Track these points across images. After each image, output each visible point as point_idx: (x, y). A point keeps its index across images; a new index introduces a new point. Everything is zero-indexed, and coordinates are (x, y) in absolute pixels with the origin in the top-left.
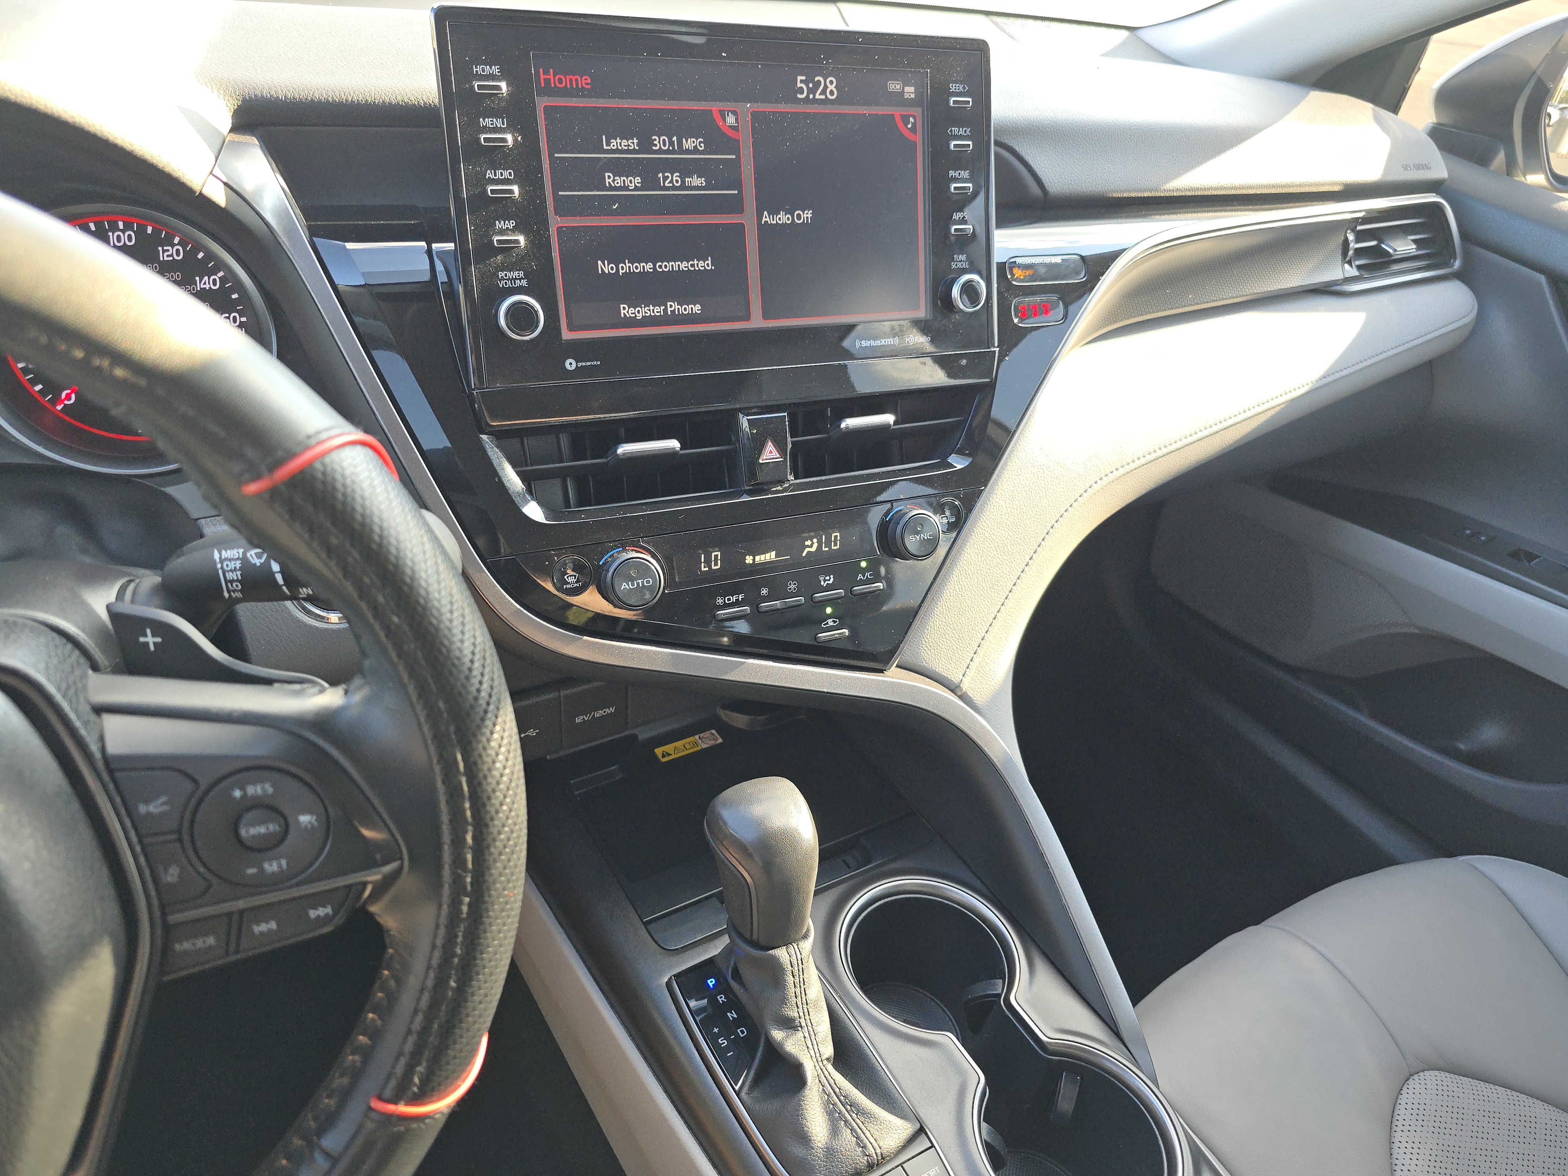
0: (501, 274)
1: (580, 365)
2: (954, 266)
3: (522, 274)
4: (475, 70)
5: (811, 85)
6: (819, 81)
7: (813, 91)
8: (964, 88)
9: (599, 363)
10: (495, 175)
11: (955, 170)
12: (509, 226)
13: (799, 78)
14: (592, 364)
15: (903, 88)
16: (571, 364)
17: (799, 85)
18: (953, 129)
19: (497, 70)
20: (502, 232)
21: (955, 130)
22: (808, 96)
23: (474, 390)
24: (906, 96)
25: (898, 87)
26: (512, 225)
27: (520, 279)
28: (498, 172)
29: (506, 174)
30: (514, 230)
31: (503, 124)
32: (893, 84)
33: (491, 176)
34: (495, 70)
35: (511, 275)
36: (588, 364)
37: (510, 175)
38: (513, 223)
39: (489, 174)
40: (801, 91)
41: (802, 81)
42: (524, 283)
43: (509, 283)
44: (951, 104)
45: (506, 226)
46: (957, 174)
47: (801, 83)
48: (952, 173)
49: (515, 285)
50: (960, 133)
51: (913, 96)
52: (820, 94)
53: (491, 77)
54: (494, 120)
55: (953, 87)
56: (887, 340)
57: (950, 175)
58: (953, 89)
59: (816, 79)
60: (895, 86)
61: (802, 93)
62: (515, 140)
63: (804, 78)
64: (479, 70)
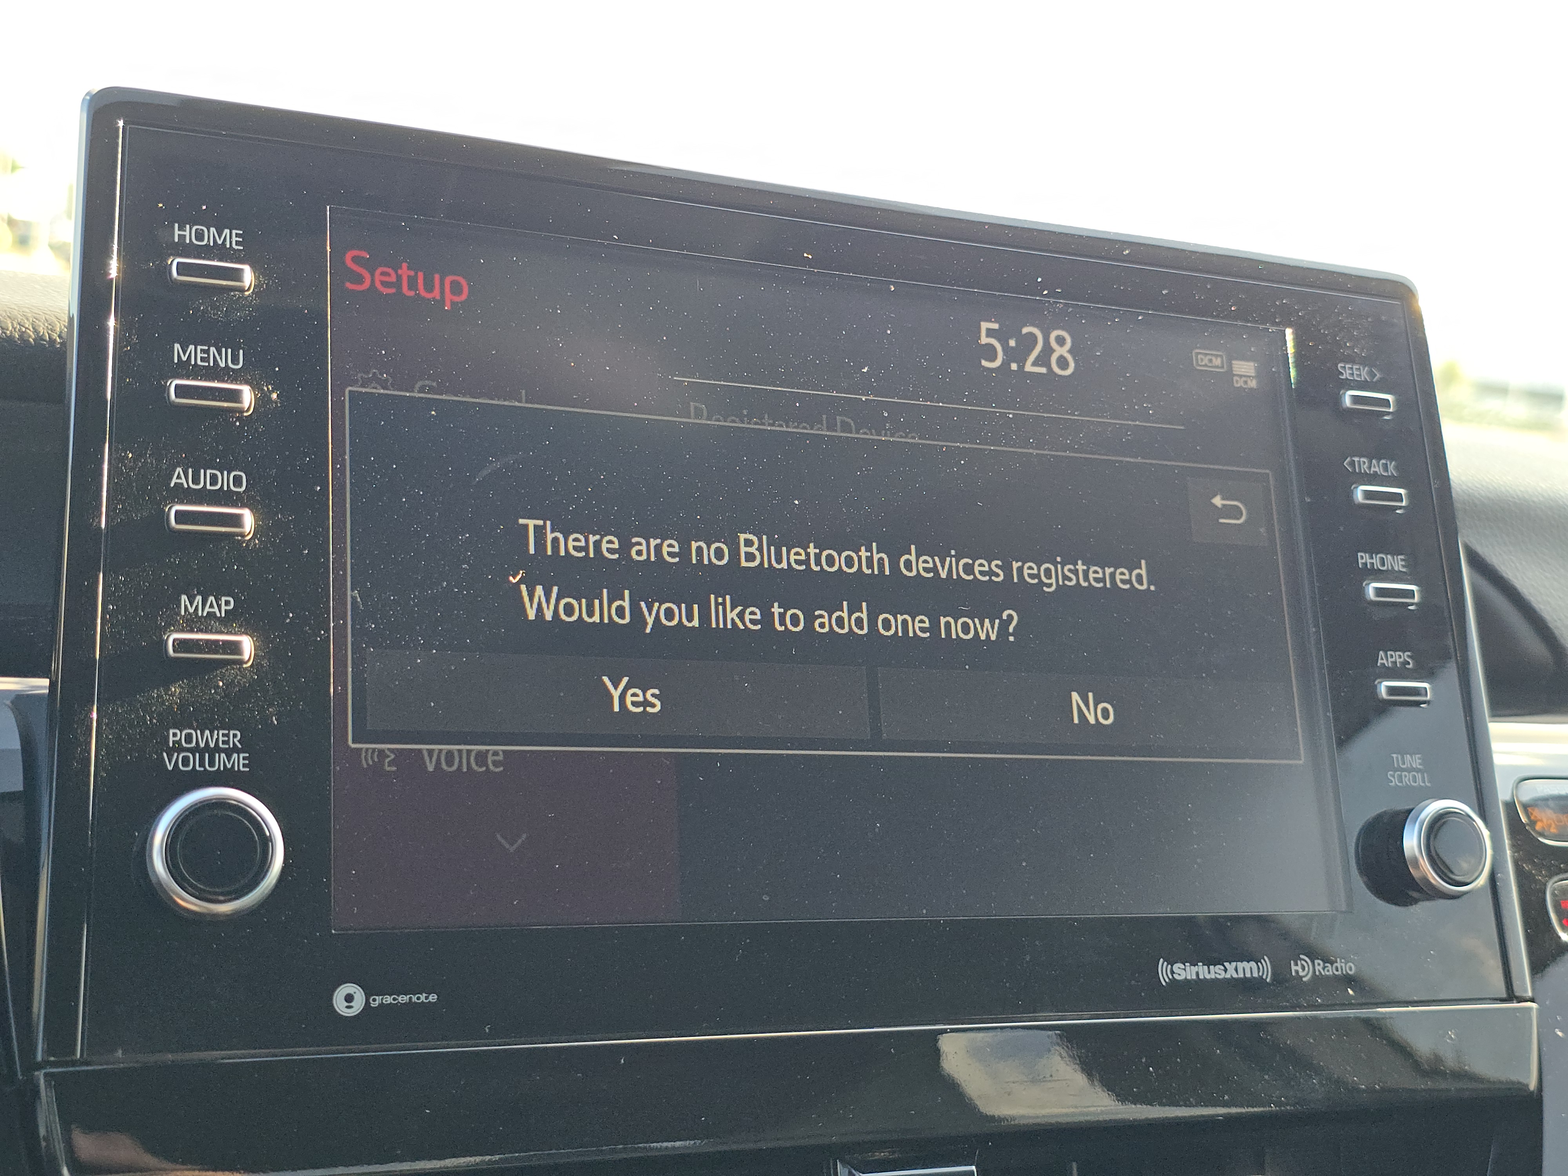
0: (175, 735)
1: (377, 1001)
2: (1395, 782)
3: (235, 737)
4: (177, 232)
5: (1012, 343)
6: (1033, 337)
7: (1019, 354)
8: (1371, 372)
9: (433, 998)
10: (196, 481)
11: (1372, 552)
12: (216, 610)
13: (984, 326)
14: (414, 999)
15: (1230, 366)
16: (349, 998)
17: (984, 340)
18: (1356, 459)
19: (234, 239)
20: (193, 623)
21: (1363, 464)
22: (1006, 364)
23: (39, 1066)
24: (1239, 383)
25: (1217, 362)
26: (223, 608)
27: (229, 753)
28: (205, 475)
29: (225, 480)
30: (228, 622)
31: (235, 360)
32: (1206, 354)
33: (183, 481)
34: (231, 238)
35: (203, 738)
36: (403, 999)
37: (237, 481)
38: (227, 603)
39: (179, 478)
40: (990, 353)
41: (990, 333)
42: (239, 762)
43: (194, 761)
44: (1347, 402)
45: (207, 609)
46: (1376, 561)
47: (988, 336)
48: (1363, 559)
49: (211, 764)
50: (1373, 469)
51: (1253, 384)
52: (1034, 364)
53: (221, 252)
54: (213, 349)
55: (1347, 371)
56: (1241, 965)
57: (1360, 561)
58: (1346, 375)
59: (1025, 330)
60: (1210, 361)
61: (993, 359)
62: (262, 401)
63: (996, 326)
64: (187, 233)
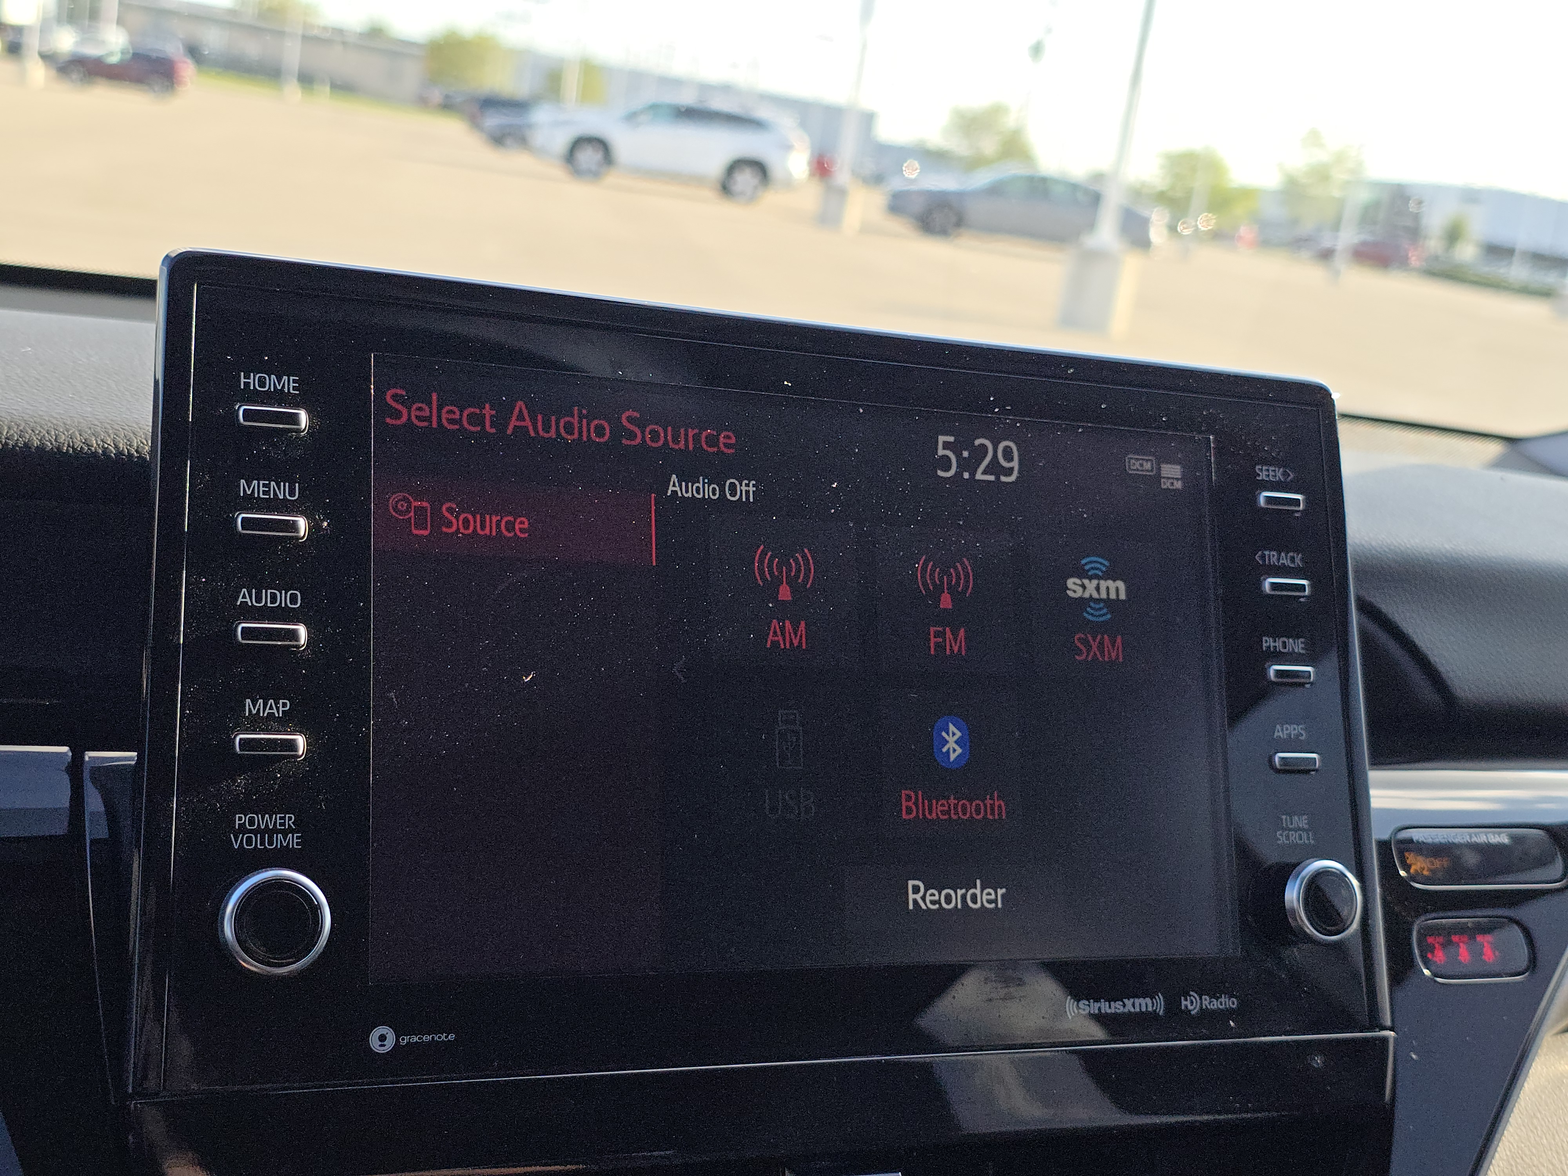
0: (240, 819)
1: (405, 1040)
2: (1282, 840)
3: (290, 820)
4: (243, 380)
5: (966, 454)
6: (983, 449)
7: (970, 465)
8: (1285, 474)
9: (452, 1037)
10: (258, 600)
11: (1275, 636)
12: (275, 711)
13: (942, 439)
14: (436, 1038)
15: (1159, 469)
16: (382, 1038)
17: (941, 452)
18: (1267, 553)
19: (292, 384)
20: (256, 723)
21: (1272, 557)
22: (959, 474)
23: (132, 1097)
24: (1165, 485)
25: (1148, 466)
26: (281, 709)
27: (285, 833)
28: (267, 594)
29: (283, 598)
30: (285, 722)
31: (292, 493)
32: (1137, 459)
33: (248, 600)
34: (289, 384)
35: (263, 821)
36: (427, 1038)
37: (293, 599)
38: (284, 705)
39: (245, 597)
40: (945, 464)
41: (946, 445)
42: (293, 841)
43: (256, 841)
44: (1262, 502)
45: (267, 711)
46: (1279, 644)
47: (944, 448)
48: (1268, 642)
49: (271, 844)
50: (1281, 561)
51: (1178, 485)
52: (985, 472)
53: (280, 397)
54: (273, 483)
55: (1264, 473)
56: (1137, 1001)
57: (1264, 645)
58: (1263, 476)
59: (977, 442)
60: (1142, 465)
61: (948, 468)
62: (314, 528)
63: (951, 439)
64: (251, 381)
